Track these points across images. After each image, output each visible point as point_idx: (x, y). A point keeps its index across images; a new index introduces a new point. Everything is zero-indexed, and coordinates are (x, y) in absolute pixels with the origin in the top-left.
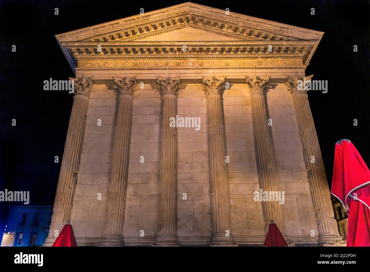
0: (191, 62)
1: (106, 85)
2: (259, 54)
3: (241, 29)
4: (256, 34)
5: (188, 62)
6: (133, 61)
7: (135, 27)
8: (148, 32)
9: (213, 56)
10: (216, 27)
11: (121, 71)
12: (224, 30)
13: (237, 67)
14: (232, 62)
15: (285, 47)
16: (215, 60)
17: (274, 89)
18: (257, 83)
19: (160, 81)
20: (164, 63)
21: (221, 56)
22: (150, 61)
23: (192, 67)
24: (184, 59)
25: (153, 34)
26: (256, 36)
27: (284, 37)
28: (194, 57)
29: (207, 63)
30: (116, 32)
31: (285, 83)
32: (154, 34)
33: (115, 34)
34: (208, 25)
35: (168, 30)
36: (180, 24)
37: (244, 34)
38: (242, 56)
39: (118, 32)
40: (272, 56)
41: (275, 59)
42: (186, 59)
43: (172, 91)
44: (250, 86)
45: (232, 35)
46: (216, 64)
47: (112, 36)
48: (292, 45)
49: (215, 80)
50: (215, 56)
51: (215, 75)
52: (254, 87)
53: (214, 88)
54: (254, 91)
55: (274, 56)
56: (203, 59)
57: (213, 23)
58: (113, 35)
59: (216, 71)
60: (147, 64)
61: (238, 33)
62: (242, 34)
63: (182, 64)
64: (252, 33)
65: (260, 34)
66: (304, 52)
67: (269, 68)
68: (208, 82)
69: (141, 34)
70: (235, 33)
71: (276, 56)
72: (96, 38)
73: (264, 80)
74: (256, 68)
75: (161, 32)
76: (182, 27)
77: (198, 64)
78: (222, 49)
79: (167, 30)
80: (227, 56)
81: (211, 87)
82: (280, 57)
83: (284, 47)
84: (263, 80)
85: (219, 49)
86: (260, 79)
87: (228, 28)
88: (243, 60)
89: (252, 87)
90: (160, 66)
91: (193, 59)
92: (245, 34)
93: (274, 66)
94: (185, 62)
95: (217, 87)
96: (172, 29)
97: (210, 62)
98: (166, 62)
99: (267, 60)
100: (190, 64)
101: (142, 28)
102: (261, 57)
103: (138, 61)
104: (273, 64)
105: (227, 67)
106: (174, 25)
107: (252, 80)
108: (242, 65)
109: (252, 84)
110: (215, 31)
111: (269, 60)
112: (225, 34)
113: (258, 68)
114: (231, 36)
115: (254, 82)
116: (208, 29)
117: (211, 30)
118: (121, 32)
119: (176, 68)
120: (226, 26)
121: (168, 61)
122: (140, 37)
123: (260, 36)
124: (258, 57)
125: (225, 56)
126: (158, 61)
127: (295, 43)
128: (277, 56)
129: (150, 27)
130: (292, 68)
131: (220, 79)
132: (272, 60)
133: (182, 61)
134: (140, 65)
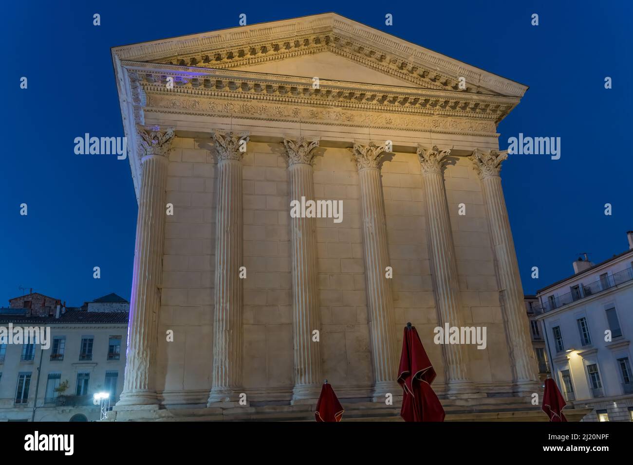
0: (334, 112)
1: (194, 140)
2: (436, 109)
3: (412, 66)
4: (433, 77)
5: (329, 112)
6: (241, 103)
7: (246, 45)
8: (264, 54)
9: (368, 107)
10: (371, 57)
11: (221, 118)
12: (383, 63)
13: (404, 127)
14: (397, 119)
15: (475, 103)
16: (371, 113)
17: (454, 165)
18: (433, 156)
19: (288, 142)
20: (291, 111)
21: (380, 108)
22: (269, 105)
23: (337, 122)
24: (323, 107)
25: (271, 58)
26: (432, 80)
27: (473, 86)
28: (340, 105)
29: (359, 116)
30: (214, 51)
31: (470, 157)
32: (274, 58)
33: (211, 54)
34: (360, 53)
35: (296, 54)
36: (315, 45)
37: (413, 73)
38: (410, 111)
39: (217, 51)
40: (453, 114)
41: (457, 120)
42: (327, 108)
43: (306, 159)
44: (423, 159)
45: (396, 74)
46: (371, 118)
47: (207, 56)
48: (483, 101)
49: (372, 146)
50: (371, 107)
51: (372, 137)
52: (429, 161)
53: (371, 159)
54: (429, 167)
55: (456, 114)
56: (351, 110)
57: (368, 52)
58: (209, 55)
59: (372, 131)
60: (264, 109)
61: (404, 71)
62: (410, 74)
63: (320, 115)
64: (426, 74)
65: (437, 78)
66: (498, 112)
67: (450, 133)
68: (361, 148)
69: (253, 56)
70: (400, 71)
71: (459, 114)
72: (179, 58)
73: (443, 151)
74: (431, 131)
75: (285, 56)
76: (318, 50)
77: (344, 118)
78: (383, 97)
79: (294, 54)
80: (388, 109)
81: (365, 157)
82: (465, 116)
83: (473, 103)
84: (441, 151)
85: (379, 96)
86: (437, 150)
87: (390, 61)
88: (412, 117)
89: (425, 161)
90: (285, 114)
91: (336, 108)
92: (415, 75)
93: (456, 130)
94: (324, 111)
95: (375, 158)
96: (302, 53)
97: (363, 115)
98: (295, 110)
99: (446, 119)
100: (333, 116)
101: (256, 47)
102: (439, 114)
103: (249, 104)
104: (455, 126)
105: (388, 126)
106: (306, 47)
107: (425, 150)
108: (410, 124)
109: (425, 156)
110: (369, 64)
111: (449, 119)
112: (385, 70)
113: (434, 132)
114: (394, 75)
115: (428, 154)
116: (358, 60)
117: (364, 61)
118: (221, 51)
119: (311, 120)
120: (388, 58)
121: (298, 107)
122: (251, 62)
123: (437, 80)
124: (433, 114)
125: (386, 108)
126: (282, 106)
127: (488, 98)
128: (461, 115)
129: (269, 47)
130: (481, 136)
131: (379, 146)
132: (453, 120)
133: (319, 109)
134: (253, 111)
